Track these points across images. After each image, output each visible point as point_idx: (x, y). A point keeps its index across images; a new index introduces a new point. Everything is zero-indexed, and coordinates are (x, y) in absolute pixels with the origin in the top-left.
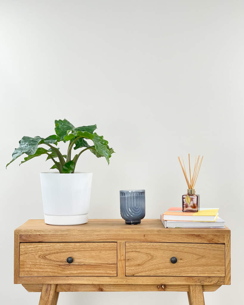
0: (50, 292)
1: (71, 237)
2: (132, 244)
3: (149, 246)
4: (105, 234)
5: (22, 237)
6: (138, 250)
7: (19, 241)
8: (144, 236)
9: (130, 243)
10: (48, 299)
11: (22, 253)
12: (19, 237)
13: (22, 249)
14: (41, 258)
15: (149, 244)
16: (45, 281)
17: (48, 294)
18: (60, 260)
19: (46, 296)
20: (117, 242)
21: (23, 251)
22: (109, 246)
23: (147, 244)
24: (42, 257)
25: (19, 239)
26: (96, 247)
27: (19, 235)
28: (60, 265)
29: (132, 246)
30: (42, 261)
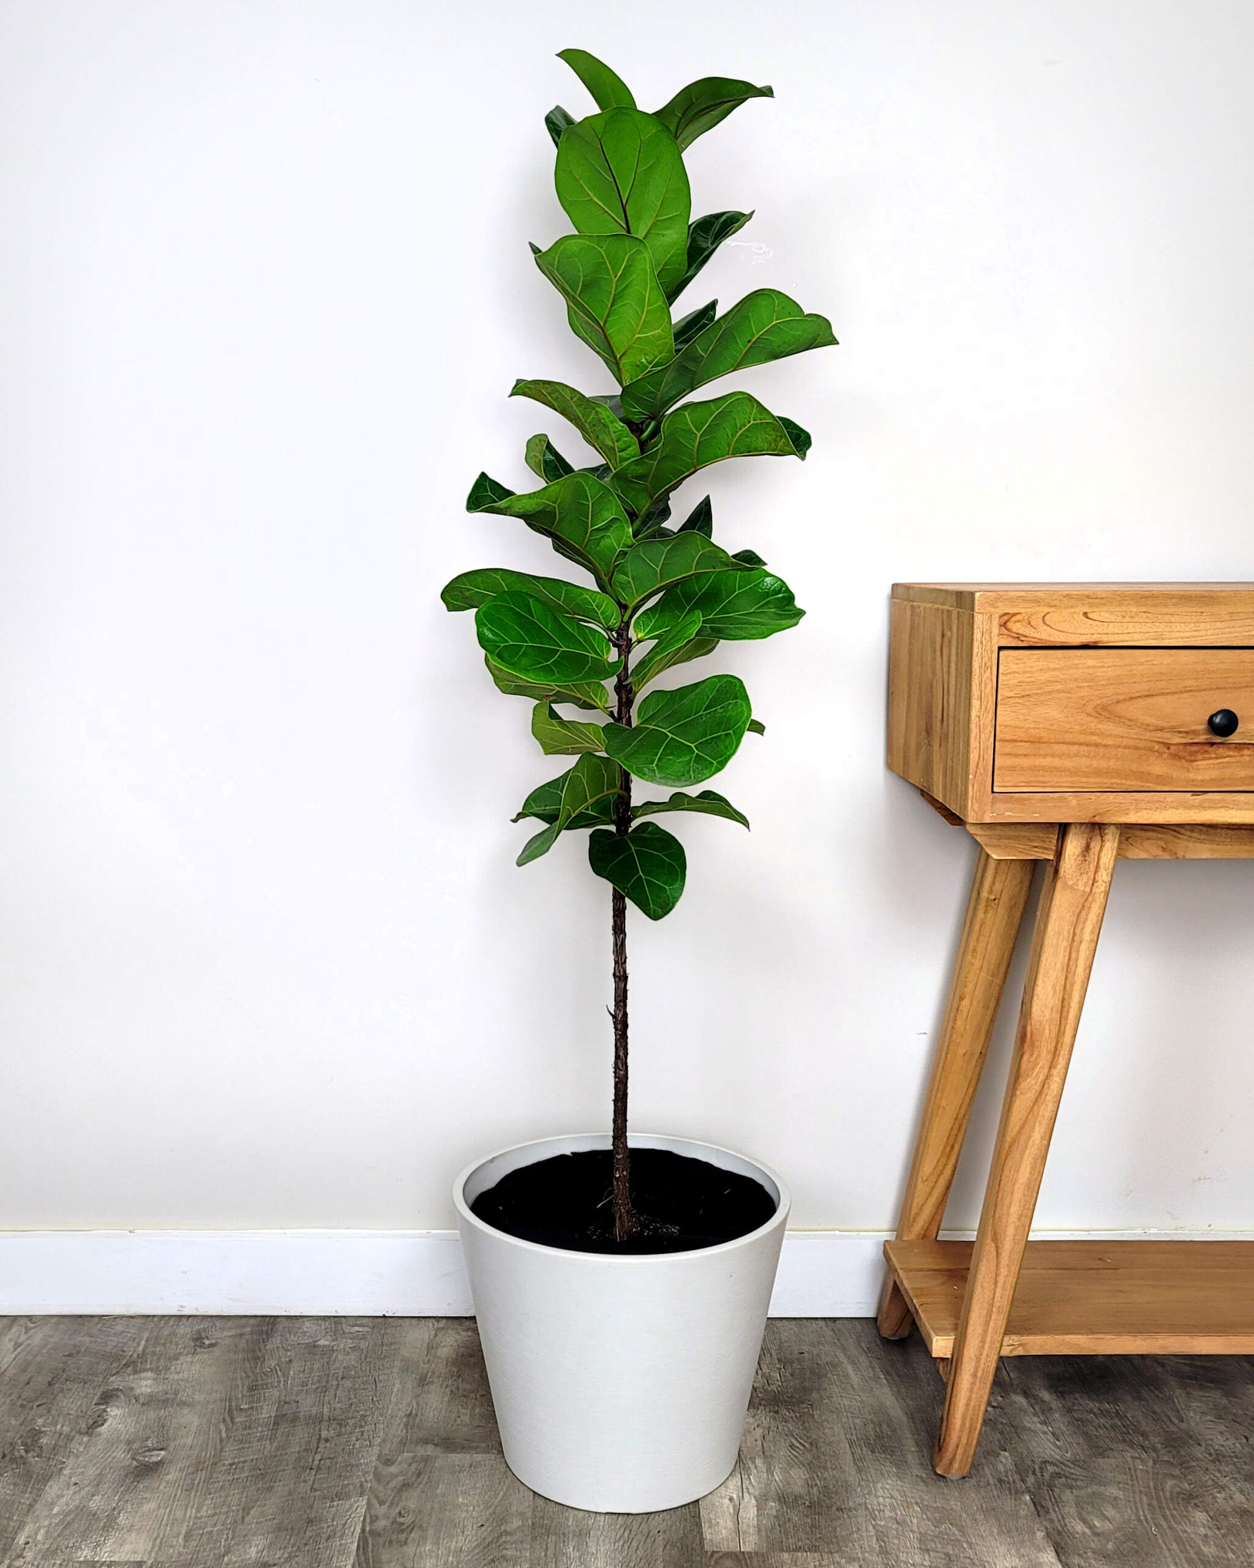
0: (1099, 859)
5: (1010, 625)
7: (995, 640)
10: (1093, 884)
11: (1011, 694)
12: (996, 623)
13: (1009, 676)
14: (1089, 715)
16: (1101, 811)
17: (1093, 867)
18: (1174, 724)
19: (1081, 874)
21: (1012, 682)
24: (1095, 707)
25: (995, 630)
27: (997, 616)
28: (1168, 746)
30: (1094, 724)
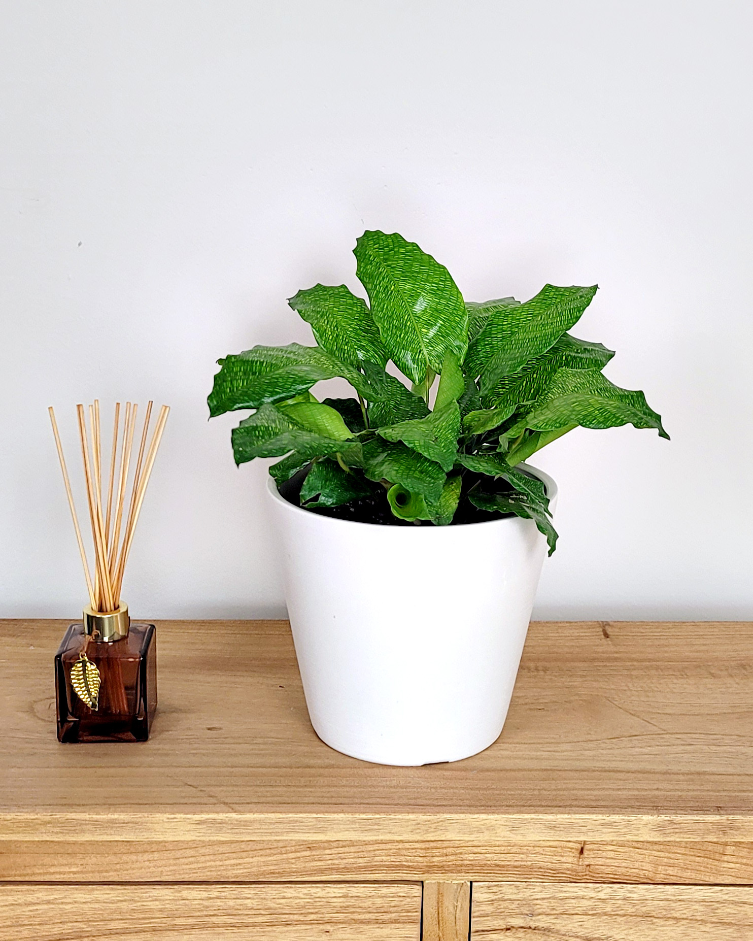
1: (156, 855)
2: (508, 891)
3: (603, 900)
4: (352, 844)
6: (543, 922)
8: (582, 852)
9: (495, 889)
15: (606, 890)
20: (422, 882)
22: (379, 901)
23: (593, 895)
26: (304, 907)
29: (506, 904)
